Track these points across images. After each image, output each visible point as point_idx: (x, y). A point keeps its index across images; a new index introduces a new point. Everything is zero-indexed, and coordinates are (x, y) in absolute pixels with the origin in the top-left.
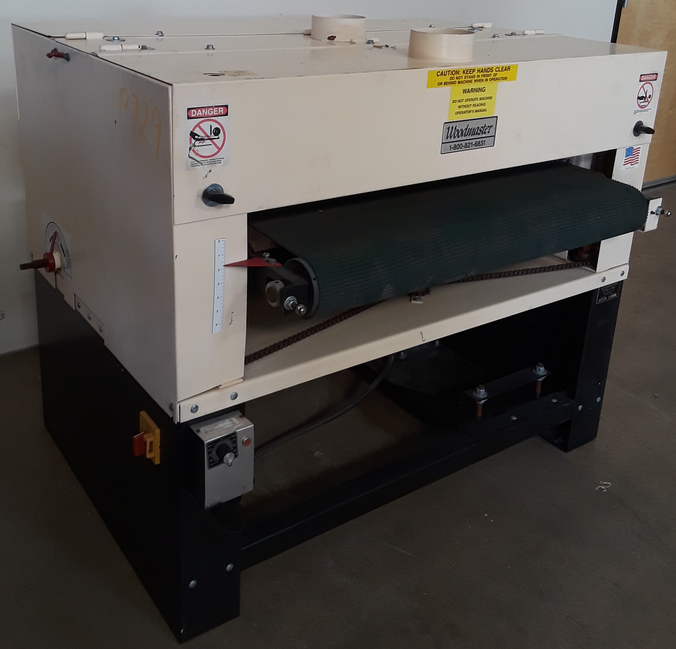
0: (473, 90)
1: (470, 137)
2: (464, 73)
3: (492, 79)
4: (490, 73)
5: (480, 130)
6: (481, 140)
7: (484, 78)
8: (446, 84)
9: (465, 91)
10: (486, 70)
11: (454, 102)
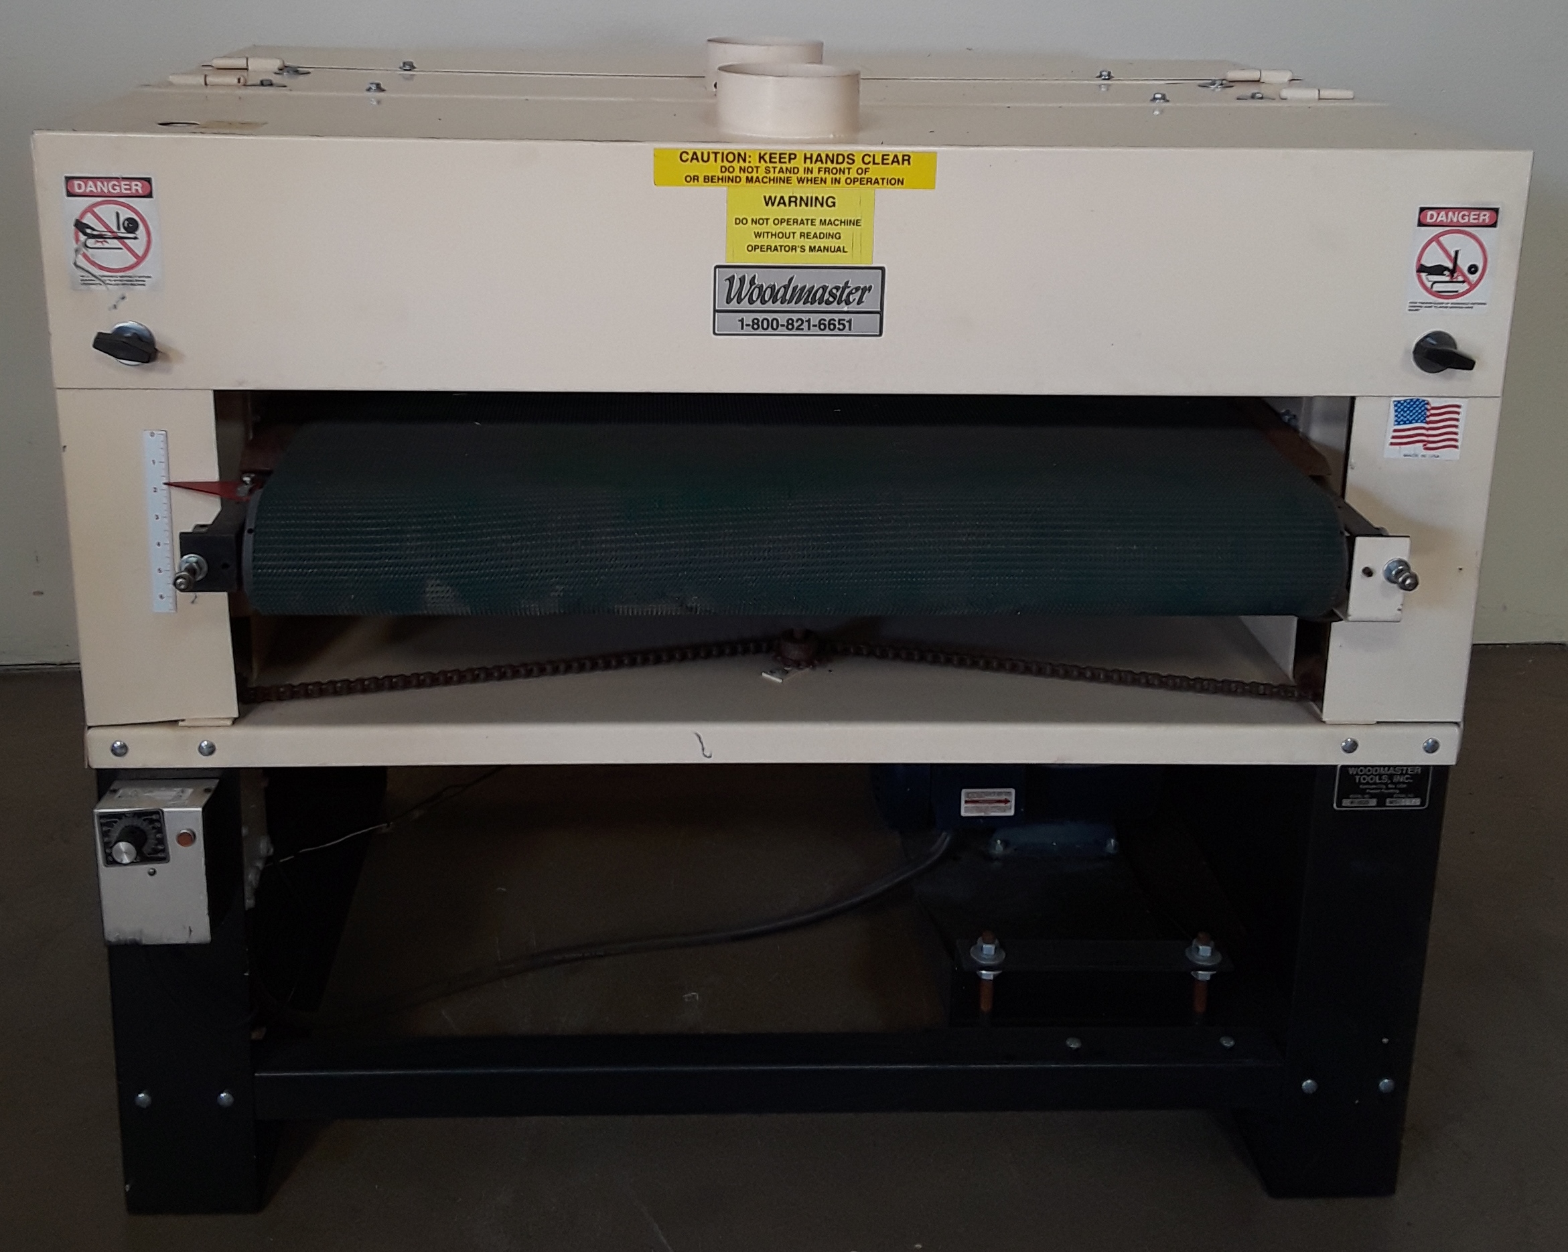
0: (793, 200)
1: (801, 306)
2: (762, 161)
3: (854, 181)
4: (845, 165)
5: (831, 294)
6: (836, 317)
7: (829, 177)
8: (709, 179)
9: (769, 201)
10: (830, 159)
11: (739, 221)
